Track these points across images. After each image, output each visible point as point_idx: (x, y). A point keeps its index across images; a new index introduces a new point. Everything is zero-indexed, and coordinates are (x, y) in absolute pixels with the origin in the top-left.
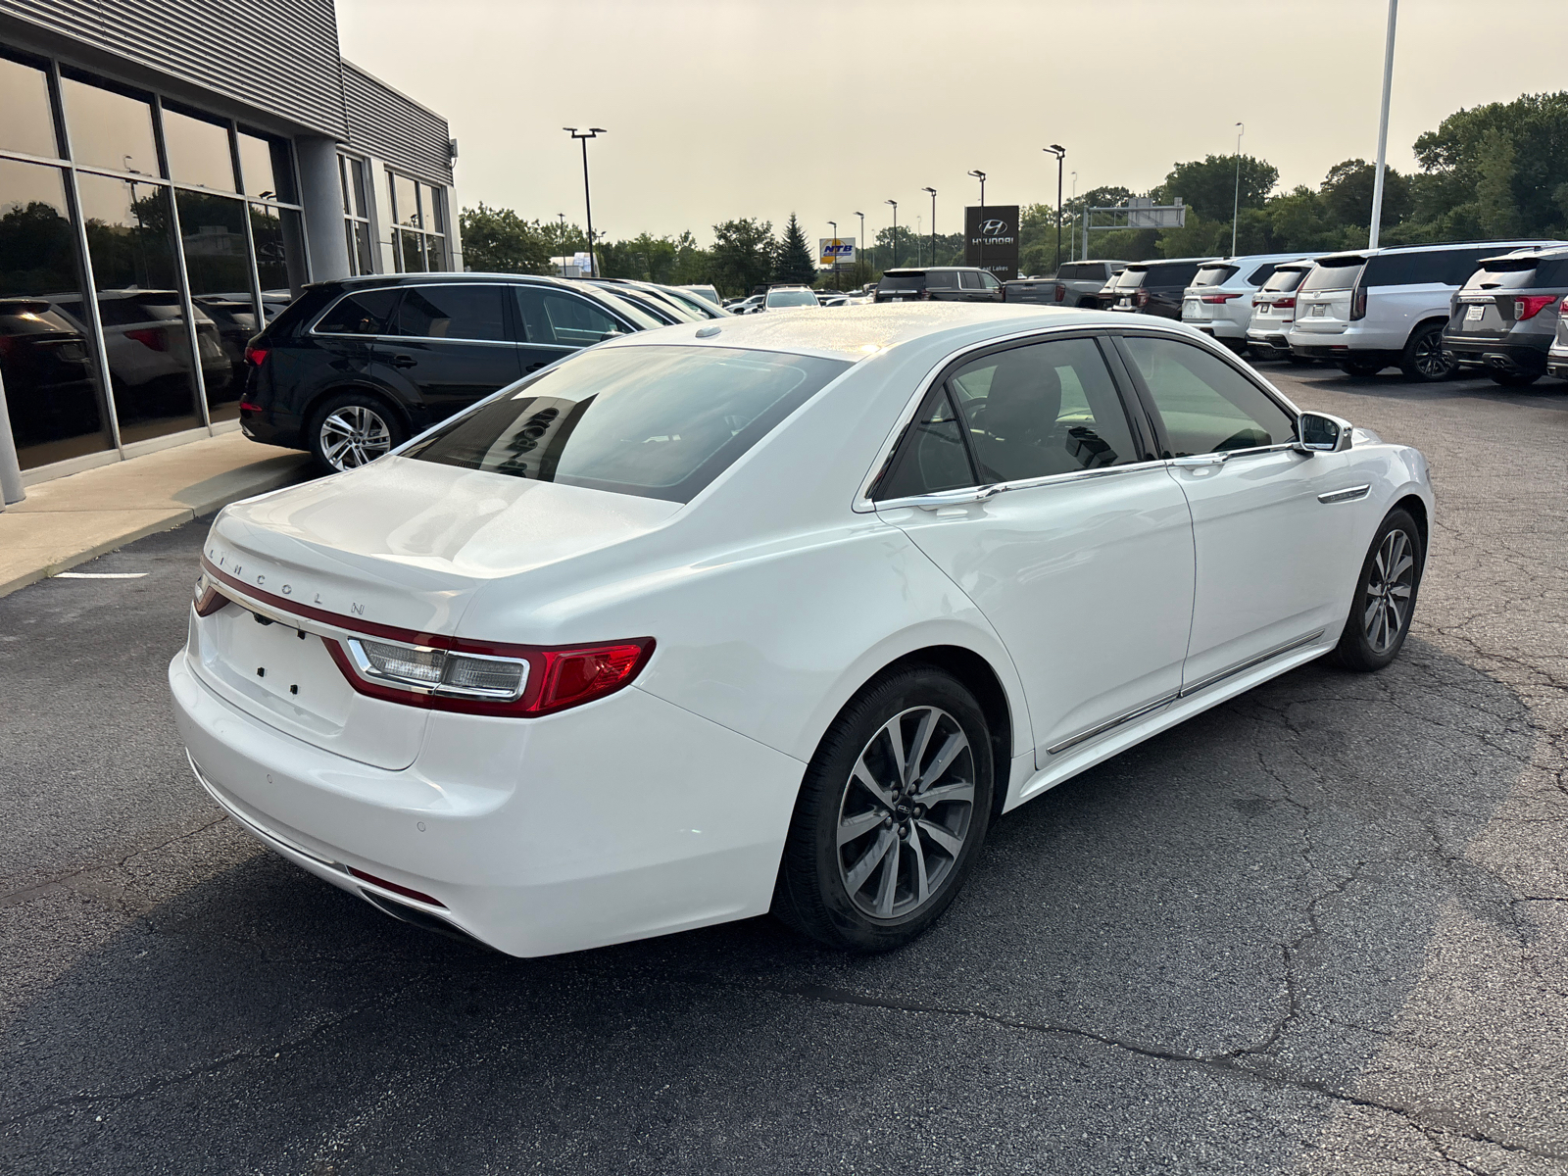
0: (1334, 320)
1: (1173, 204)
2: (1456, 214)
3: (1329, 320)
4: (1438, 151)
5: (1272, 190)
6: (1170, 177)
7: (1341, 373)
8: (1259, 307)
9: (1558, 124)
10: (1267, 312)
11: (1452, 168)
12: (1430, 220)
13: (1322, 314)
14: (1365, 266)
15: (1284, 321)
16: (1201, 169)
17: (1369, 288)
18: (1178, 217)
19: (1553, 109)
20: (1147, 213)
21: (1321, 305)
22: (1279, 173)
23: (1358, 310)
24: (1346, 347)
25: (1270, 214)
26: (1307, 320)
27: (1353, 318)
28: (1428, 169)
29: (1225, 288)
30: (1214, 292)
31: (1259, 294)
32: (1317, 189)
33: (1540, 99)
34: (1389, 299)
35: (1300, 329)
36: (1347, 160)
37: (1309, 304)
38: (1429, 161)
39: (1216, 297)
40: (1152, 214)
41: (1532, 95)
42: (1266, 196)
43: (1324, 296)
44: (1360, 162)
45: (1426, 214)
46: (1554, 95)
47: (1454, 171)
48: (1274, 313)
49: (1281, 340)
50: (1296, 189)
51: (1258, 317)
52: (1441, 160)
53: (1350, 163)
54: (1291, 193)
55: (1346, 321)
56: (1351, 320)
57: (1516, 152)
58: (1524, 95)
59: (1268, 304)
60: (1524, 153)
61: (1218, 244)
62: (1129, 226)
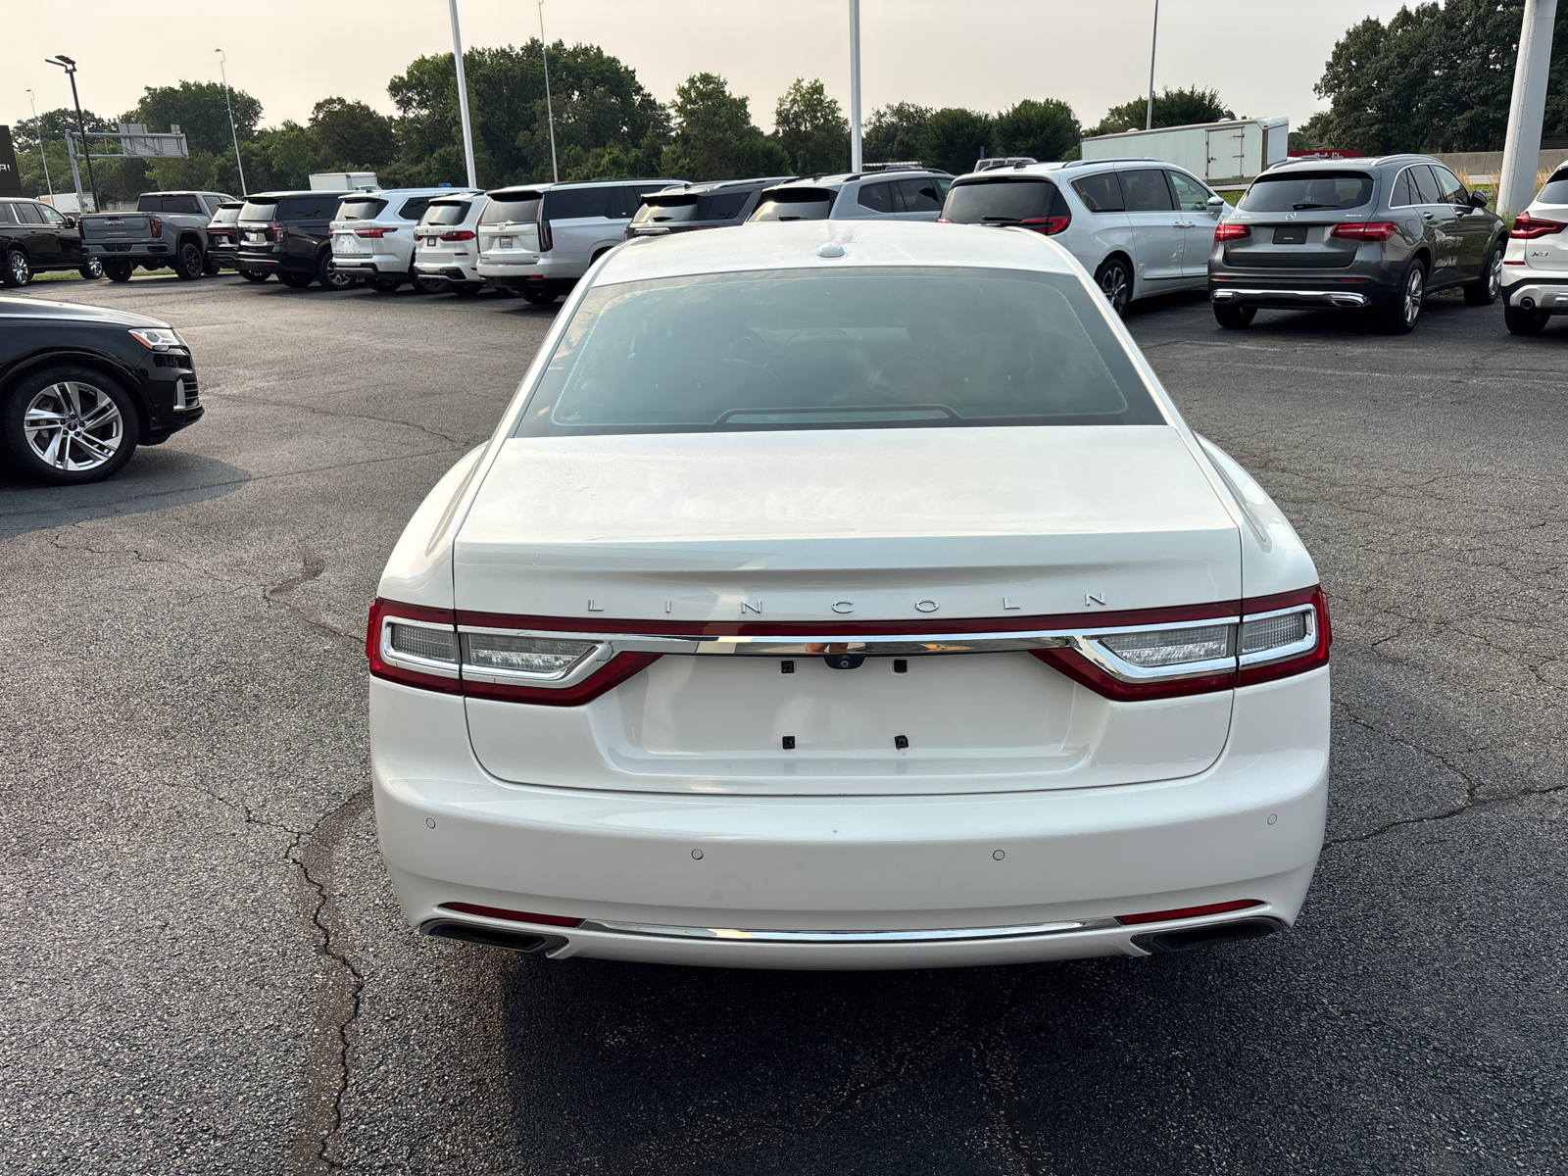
0: (523, 251)
1: (170, 132)
2: (440, 156)
3: (518, 251)
4: (410, 94)
5: (259, 122)
6: (142, 101)
7: (523, 302)
8: (425, 240)
9: (506, 78)
10: (435, 245)
11: (425, 112)
12: (418, 161)
13: (510, 245)
14: (542, 200)
15: (457, 254)
16: (178, 96)
17: (551, 221)
18: (180, 147)
19: (498, 63)
20: (143, 140)
21: (506, 237)
22: (262, 105)
23: (546, 243)
24: (541, 276)
25: (264, 148)
26: (495, 251)
27: (543, 250)
28: (405, 112)
29: (379, 222)
30: (368, 226)
31: (419, 228)
32: (305, 124)
33: (487, 53)
34: (577, 232)
35: (489, 261)
36: (328, 98)
37: (493, 237)
38: (405, 104)
39: (372, 231)
40: (149, 142)
41: (480, 49)
42: (254, 128)
43: (508, 229)
44: (341, 101)
45: (412, 155)
46: (497, 50)
47: (429, 116)
48: (443, 246)
49: (456, 273)
50: (284, 124)
51: (423, 251)
52: (414, 104)
53: (331, 101)
54: (280, 127)
55: (537, 252)
56: (541, 251)
57: (479, 101)
58: (473, 48)
59: (434, 237)
60: (485, 102)
61: (216, 177)
62: (125, 155)
